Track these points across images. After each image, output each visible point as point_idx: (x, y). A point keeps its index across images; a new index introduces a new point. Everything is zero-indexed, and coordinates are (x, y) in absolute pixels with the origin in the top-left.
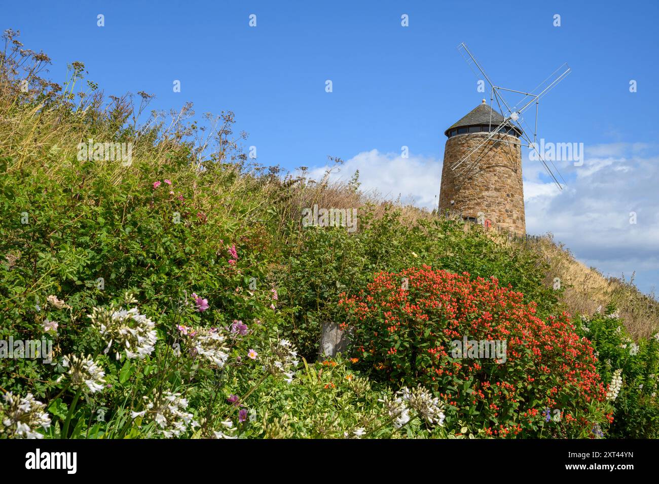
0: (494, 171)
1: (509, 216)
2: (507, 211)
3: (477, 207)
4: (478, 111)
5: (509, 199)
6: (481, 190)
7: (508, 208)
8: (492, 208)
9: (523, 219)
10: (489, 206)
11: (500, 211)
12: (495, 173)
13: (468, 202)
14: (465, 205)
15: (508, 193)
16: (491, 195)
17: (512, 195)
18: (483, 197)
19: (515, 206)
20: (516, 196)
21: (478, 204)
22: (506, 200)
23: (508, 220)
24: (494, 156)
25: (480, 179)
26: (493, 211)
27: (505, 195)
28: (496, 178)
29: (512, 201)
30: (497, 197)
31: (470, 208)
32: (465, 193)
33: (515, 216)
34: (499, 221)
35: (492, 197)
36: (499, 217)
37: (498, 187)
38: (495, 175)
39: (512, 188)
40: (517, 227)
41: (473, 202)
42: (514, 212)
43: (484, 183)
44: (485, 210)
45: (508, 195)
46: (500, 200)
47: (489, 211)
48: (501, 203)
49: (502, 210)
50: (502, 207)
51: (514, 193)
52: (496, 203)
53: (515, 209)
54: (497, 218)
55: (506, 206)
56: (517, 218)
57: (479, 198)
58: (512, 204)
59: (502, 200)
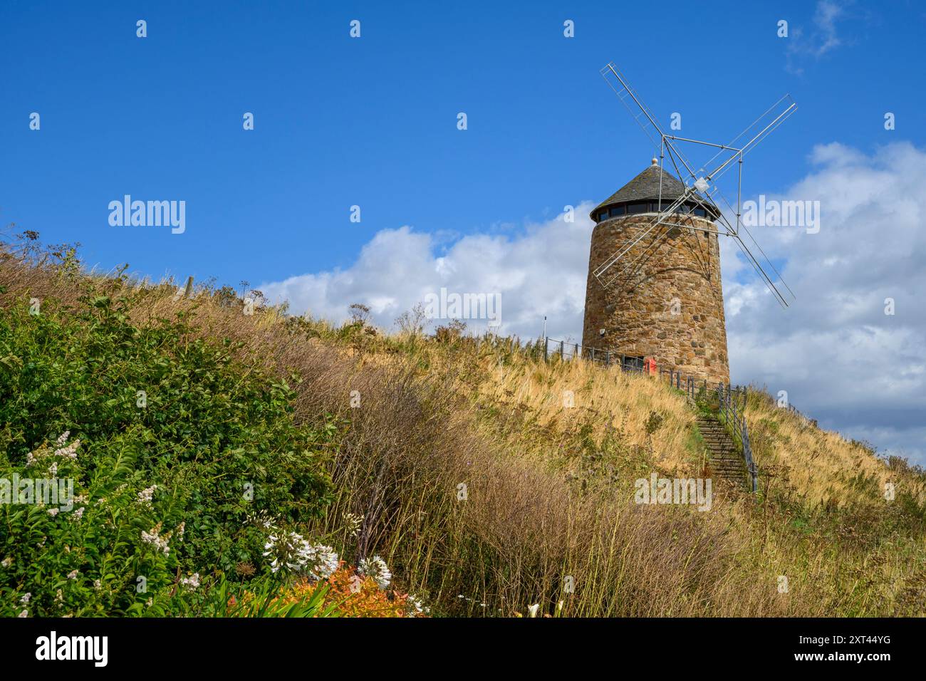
0: (671, 277)
1: (700, 354)
2: (694, 345)
3: (643, 340)
4: (647, 177)
5: (696, 325)
6: (649, 310)
7: (696, 340)
8: (667, 340)
9: (723, 359)
10: (663, 336)
11: (682, 345)
12: (673, 281)
13: (628, 331)
14: (623, 337)
15: (695, 313)
16: (666, 318)
17: (703, 318)
18: (652, 322)
19: (709, 336)
20: (711, 319)
21: (645, 334)
22: (692, 326)
23: (696, 360)
24: (670, 253)
25: (647, 292)
26: (670, 345)
27: (690, 317)
28: (675, 289)
29: (703, 328)
30: (677, 322)
31: (632, 342)
32: (623, 315)
33: (708, 353)
34: (681, 363)
35: (668, 321)
36: (681, 355)
38: (672, 284)
39: (703, 305)
40: (712, 371)
41: (636, 331)
42: (706, 347)
43: (654, 297)
44: (657, 343)
45: (695, 318)
46: (681, 325)
47: (663, 346)
48: (683, 332)
49: (686, 343)
50: (686, 338)
51: (705, 315)
52: (674, 331)
53: (709, 342)
54: (677, 356)
55: (693, 336)
56: (713, 357)
57: (645, 324)
58: (703, 333)
59: (685, 326)
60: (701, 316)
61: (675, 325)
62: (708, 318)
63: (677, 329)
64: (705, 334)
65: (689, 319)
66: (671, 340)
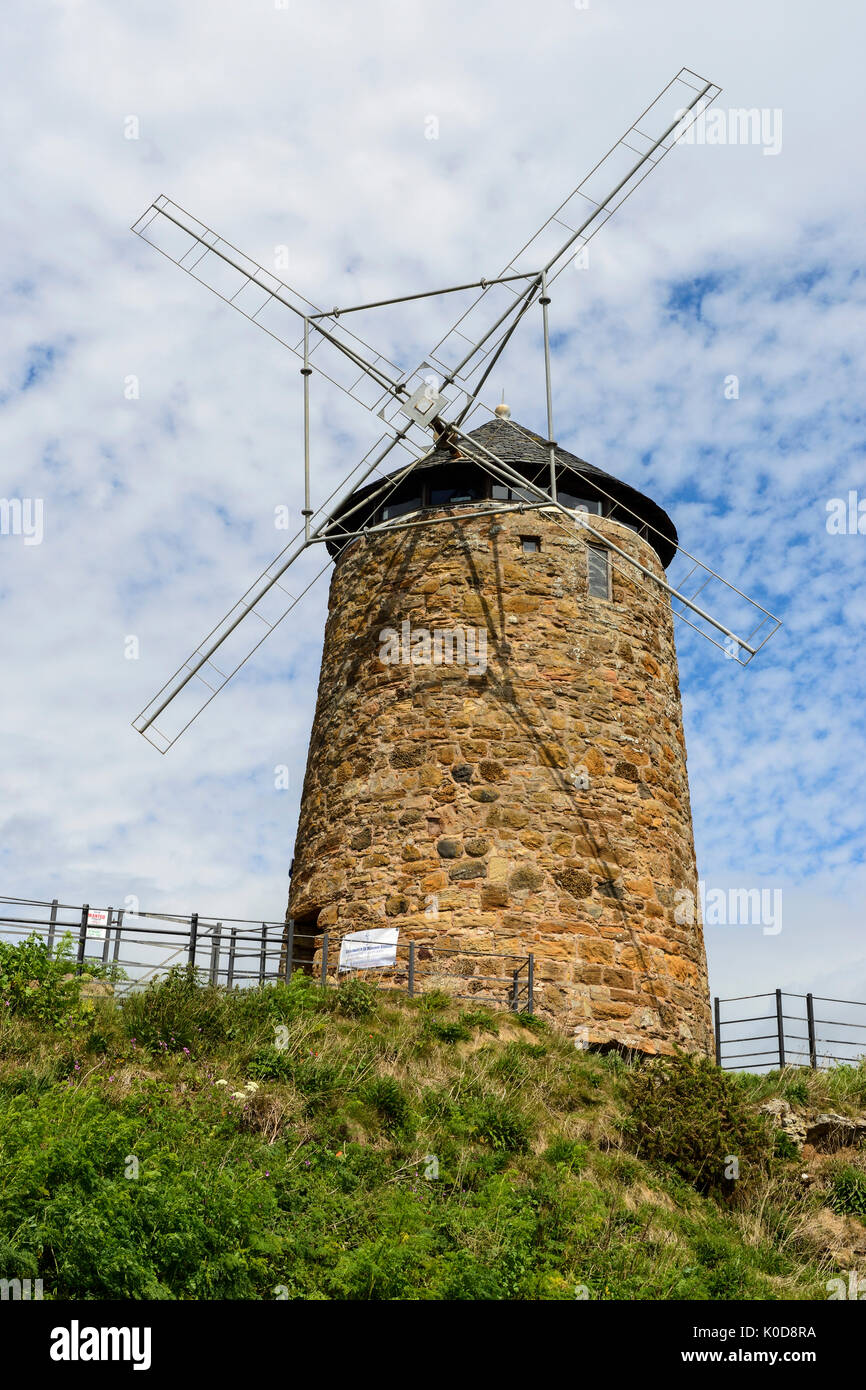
1: (467, 875)
2: (449, 852)
5: (463, 794)
7: (456, 839)
8: (373, 849)
11: (410, 856)
15: (459, 760)
17: (490, 772)
19: (507, 821)
22: (448, 798)
23: (452, 895)
26: (379, 861)
27: (442, 773)
29: (487, 799)
30: (400, 794)
33: (497, 870)
35: (379, 798)
37: (406, 746)
42: (494, 851)
44: (346, 864)
45: (462, 775)
46: (409, 802)
47: (361, 868)
48: (418, 820)
49: (421, 849)
50: (424, 835)
51: (496, 761)
53: (505, 837)
54: (393, 890)
55: (447, 828)
56: (524, 880)
58: (484, 814)
59: (424, 801)
60: (483, 765)
61: (394, 803)
63: (398, 815)
65: (437, 779)
66: (380, 849)
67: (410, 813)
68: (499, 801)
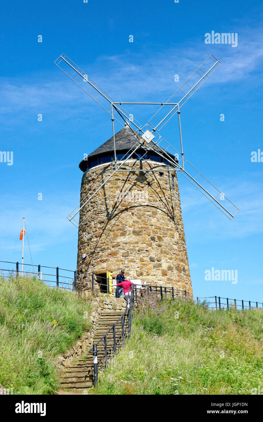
1: (157, 266)
2: (152, 260)
3: (112, 259)
5: (154, 244)
6: (116, 236)
7: (153, 256)
8: (130, 257)
10: (126, 255)
11: (142, 260)
15: (152, 235)
16: (128, 241)
17: (160, 238)
18: (118, 245)
19: (165, 252)
21: (113, 254)
22: (150, 245)
23: (154, 272)
26: (133, 260)
27: (148, 238)
28: (135, 218)
29: (159, 246)
30: (138, 243)
31: (104, 261)
33: (165, 266)
34: (142, 274)
35: (130, 243)
36: (142, 268)
39: (160, 229)
40: (169, 279)
41: (106, 253)
42: (163, 261)
43: (118, 225)
44: (121, 261)
45: (153, 239)
46: (141, 245)
47: (126, 262)
48: (142, 250)
49: (145, 259)
50: (145, 255)
51: (161, 236)
52: (135, 250)
53: (165, 257)
54: (138, 269)
55: (151, 253)
56: (170, 268)
57: (113, 247)
58: (160, 250)
59: (144, 245)
60: (158, 237)
61: (136, 245)
62: (163, 238)
63: (137, 249)
64: (162, 251)
65: (147, 240)
66: (132, 257)
67: (141, 248)
68: (162, 247)
